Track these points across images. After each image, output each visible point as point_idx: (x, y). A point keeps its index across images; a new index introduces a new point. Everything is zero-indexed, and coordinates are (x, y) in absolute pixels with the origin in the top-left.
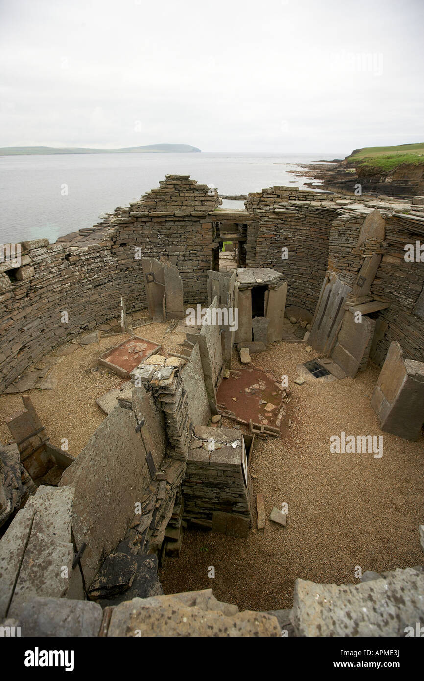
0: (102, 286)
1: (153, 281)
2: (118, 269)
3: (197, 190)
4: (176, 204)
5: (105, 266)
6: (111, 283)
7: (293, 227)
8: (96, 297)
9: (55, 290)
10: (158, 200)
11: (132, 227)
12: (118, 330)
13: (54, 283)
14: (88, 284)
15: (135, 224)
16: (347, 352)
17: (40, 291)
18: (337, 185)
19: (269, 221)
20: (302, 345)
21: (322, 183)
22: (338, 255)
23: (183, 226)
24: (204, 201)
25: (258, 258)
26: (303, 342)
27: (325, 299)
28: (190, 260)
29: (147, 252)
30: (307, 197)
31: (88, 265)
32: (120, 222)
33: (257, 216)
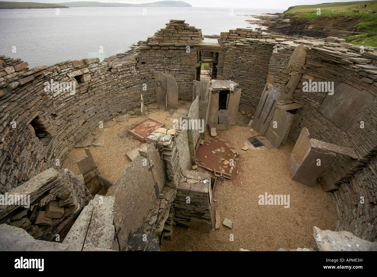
0: (130, 88)
1: (160, 86)
2: (140, 78)
3: (189, 30)
4: (175, 38)
5: (132, 75)
6: (136, 86)
7: (247, 55)
8: (127, 94)
9: (103, 89)
10: (165, 36)
11: (148, 52)
12: (139, 114)
13: (103, 85)
14: (122, 86)
15: (151, 51)
16: (275, 133)
17: (95, 89)
18: (277, 30)
19: (232, 51)
20: (247, 128)
21: (267, 28)
22: (274, 73)
23: (179, 52)
24: (193, 37)
25: (224, 74)
26: (248, 126)
27: (264, 100)
28: (183, 74)
29: (157, 68)
30: (257, 36)
31: (122, 75)
32: (141, 49)
33: (225, 48)
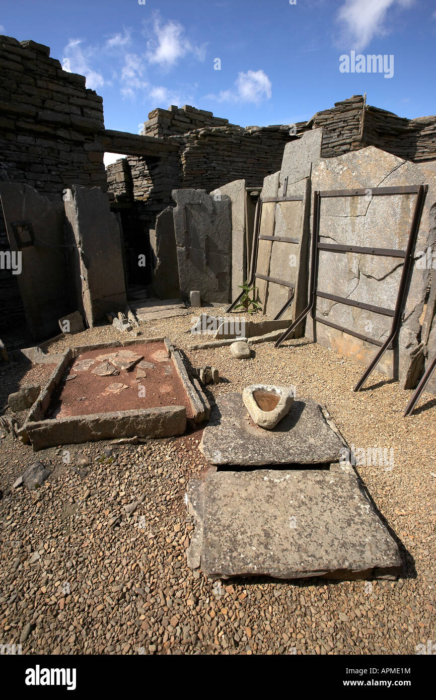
23: (53, 149)
33: (176, 144)
